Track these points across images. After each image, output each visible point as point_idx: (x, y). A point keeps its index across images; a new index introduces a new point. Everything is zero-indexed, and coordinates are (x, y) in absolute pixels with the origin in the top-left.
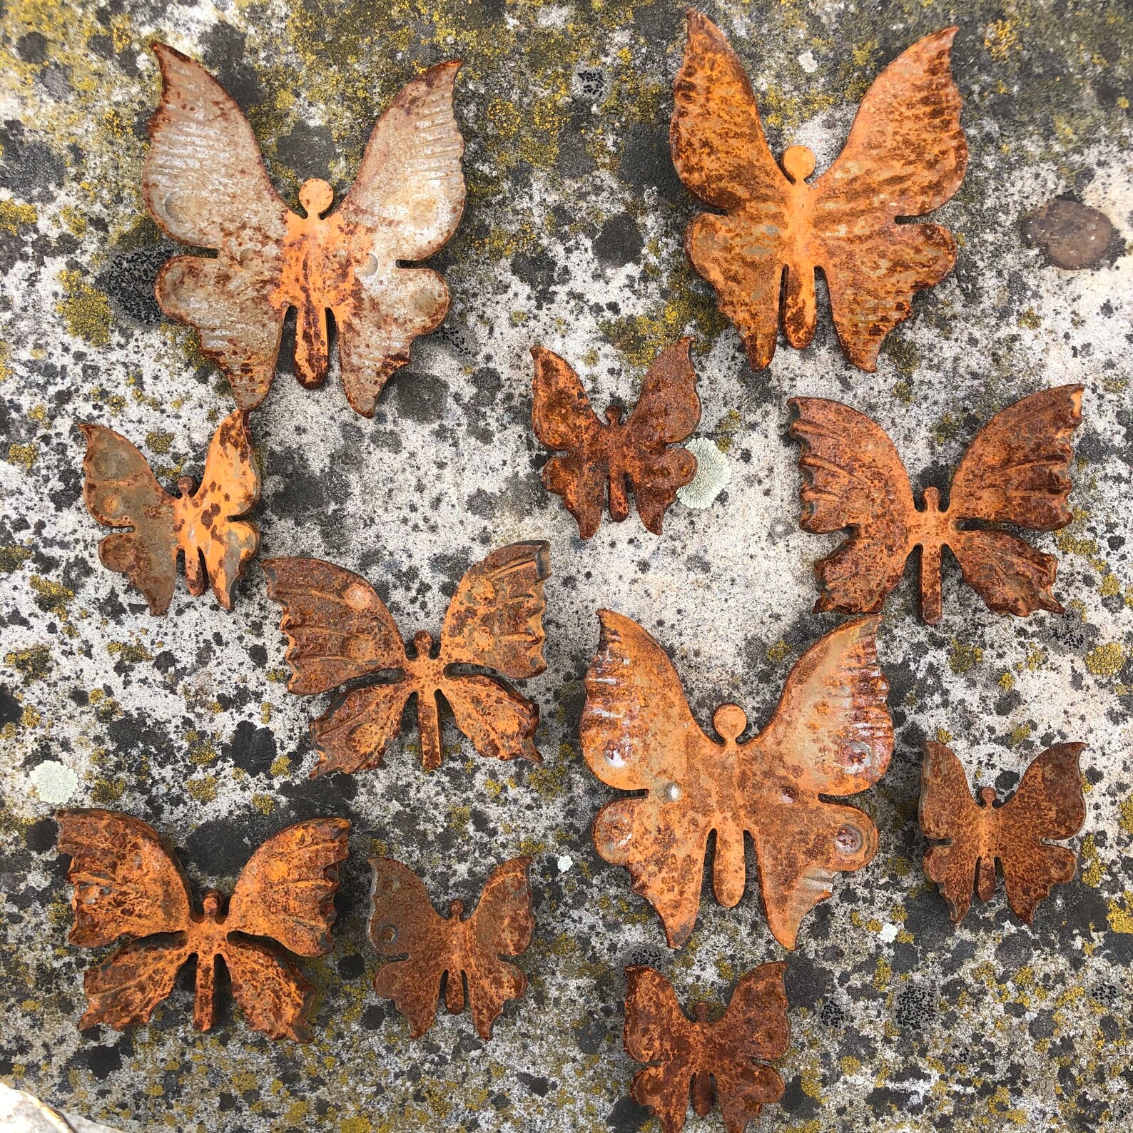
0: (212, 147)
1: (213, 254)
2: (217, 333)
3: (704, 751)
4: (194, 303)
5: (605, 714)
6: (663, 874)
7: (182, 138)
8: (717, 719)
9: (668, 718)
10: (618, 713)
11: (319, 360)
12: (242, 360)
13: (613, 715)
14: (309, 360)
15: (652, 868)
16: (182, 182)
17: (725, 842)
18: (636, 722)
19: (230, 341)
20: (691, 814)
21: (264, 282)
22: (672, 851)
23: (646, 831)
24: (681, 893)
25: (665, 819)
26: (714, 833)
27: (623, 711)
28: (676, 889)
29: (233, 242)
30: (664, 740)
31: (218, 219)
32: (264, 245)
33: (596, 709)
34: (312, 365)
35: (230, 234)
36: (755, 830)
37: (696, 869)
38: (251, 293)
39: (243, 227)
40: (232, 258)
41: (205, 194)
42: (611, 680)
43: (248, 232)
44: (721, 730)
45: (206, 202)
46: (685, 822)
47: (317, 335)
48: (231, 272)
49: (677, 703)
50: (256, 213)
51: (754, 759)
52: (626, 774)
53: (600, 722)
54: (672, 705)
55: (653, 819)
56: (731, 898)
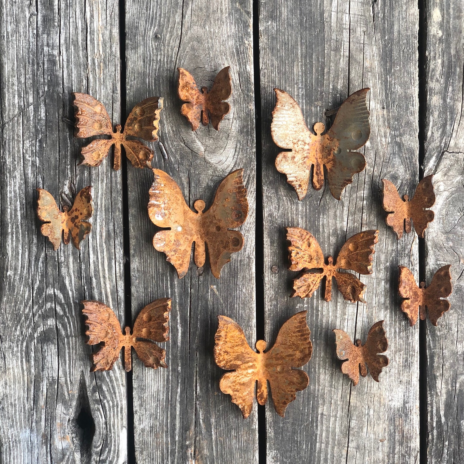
0: (290, 117)
1: (290, 150)
2: (292, 175)
3: (190, 215)
4: (285, 167)
5: (155, 203)
6: (176, 255)
7: (281, 115)
8: (195, 205)
9: (177, 204)
10: (160, 202)
11: (321, 181)
12: (298, 183)
13: (158, 203)
14: (318, 181)
15: (173, 253)
16: (281, 129)
17: (198, 246)
18: (166, 205)
19: (295, 177)
20: (186, 236)
21: (305, 157)
22: (180, 248)
23: (170, 241)
24: (183, 261)
25: (177, 238)
26: (194, 242)
27: (162, 202)
28: (181, 260)
29: (296, 146)
30: (176, 211)
31: (291, 139)
32: (304, 145)
33: (152, 201)
34: (318, 183)
35: (295, 144)
36: (208, 241)
37: (188, 254)
38: (301, 161)
39: (299, 141)
40: (296, 151)
41: (288, 132)
42: (157, 192)
43: (300, 142)
44: (196, 208)
45: (288, 134)
46: (184, 238)
47: (320, 172)
48: (295, 156)
49: (180, 199)
50: (302, 136)
51: (207, 217)
52: (163, 222)
53: (154, 205)
54: (179, 200)
55: (173, 237)
56: (201, 264)
